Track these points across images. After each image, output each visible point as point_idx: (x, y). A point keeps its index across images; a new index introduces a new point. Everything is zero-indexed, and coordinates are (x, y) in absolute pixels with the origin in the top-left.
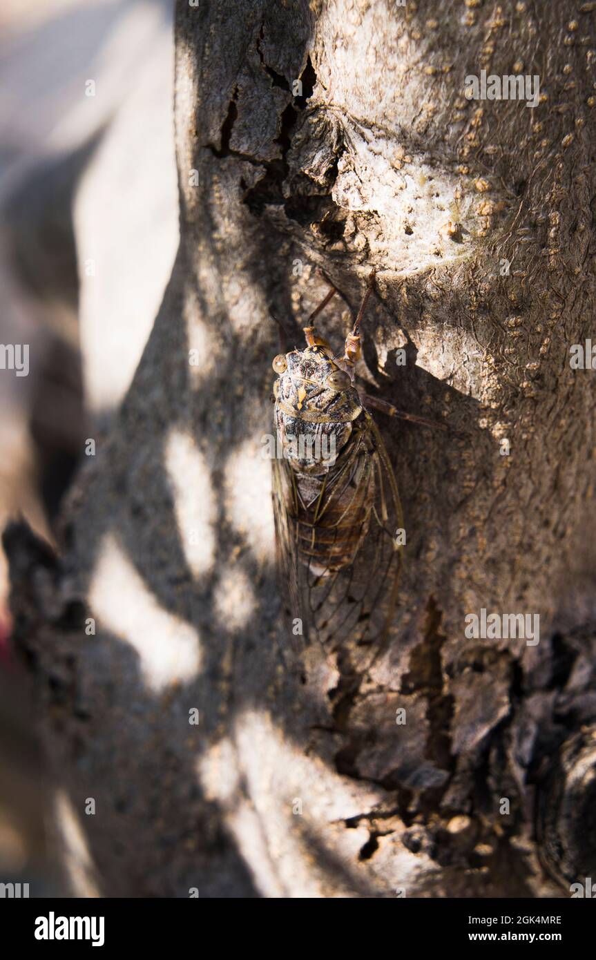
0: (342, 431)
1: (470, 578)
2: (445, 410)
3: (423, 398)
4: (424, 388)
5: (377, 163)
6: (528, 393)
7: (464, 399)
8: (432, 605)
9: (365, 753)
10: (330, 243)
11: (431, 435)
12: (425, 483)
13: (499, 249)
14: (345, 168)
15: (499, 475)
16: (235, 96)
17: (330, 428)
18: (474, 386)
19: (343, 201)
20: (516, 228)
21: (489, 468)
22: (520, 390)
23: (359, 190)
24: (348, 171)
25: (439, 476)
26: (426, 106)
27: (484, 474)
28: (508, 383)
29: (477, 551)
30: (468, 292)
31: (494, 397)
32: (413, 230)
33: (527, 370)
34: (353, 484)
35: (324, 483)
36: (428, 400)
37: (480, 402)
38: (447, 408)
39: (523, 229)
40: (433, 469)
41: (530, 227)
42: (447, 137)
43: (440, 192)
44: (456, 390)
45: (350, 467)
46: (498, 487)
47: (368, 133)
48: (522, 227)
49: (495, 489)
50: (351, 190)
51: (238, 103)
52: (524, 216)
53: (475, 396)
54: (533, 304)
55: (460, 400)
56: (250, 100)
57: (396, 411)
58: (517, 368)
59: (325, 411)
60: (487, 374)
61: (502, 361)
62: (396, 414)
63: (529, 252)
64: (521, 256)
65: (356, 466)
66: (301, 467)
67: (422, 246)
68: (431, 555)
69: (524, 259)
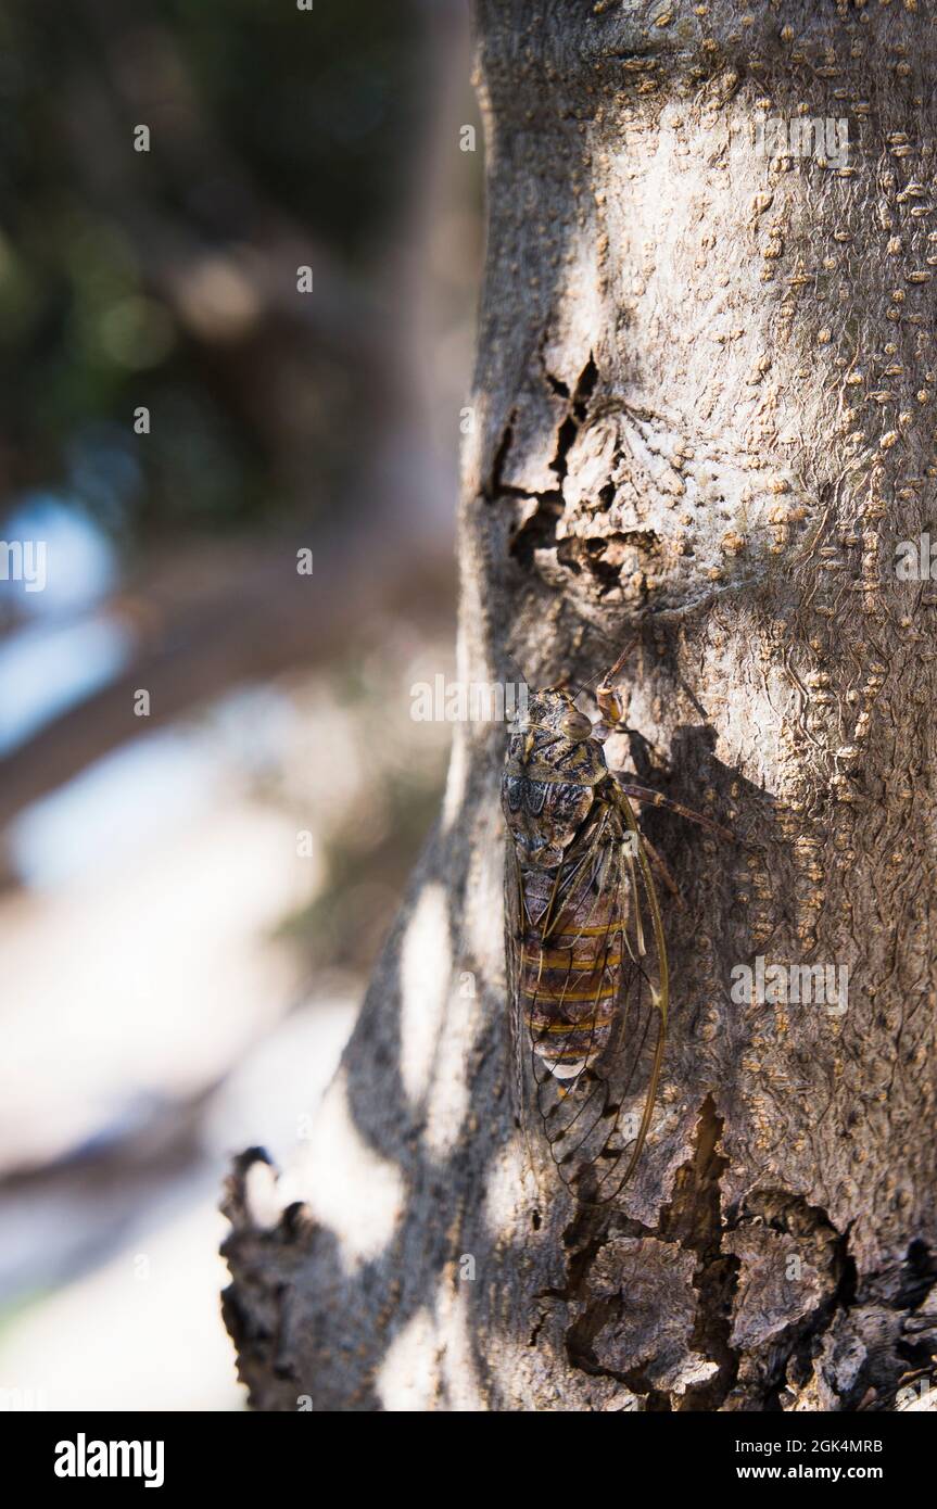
0: (578, 796)
1: (764, 1075)
2: (732, 809)
3: (705, 792)
4: (706, 778)
5: (655, 466)
6: (842, 795)
7: (755, 793)
8: (709, 1107)
9: (606, 1330)
10: (605, 592)
11: (714, 848)
12: (705, 922)
13: (796, 572)
14: (620, 478)
15: (806, 921)
16: (513, 420)
17: (563, 789)
18: (768, 774)
19: (616, 521)
20: (818, 545)
21: (791, 905)
22: (829, 787)
23: (635, 505)
24: (625, 482)
25: (723, 911)
26: (710, 382)
27: (785, 915)
28: (814, 774)
29: (775, 1034)
30: (758, 633)
31: (795, 794)
32: (694, 550)
33: (839, 757)
34: (595, 888)
35: (556, 883)
36: (710, 794)
37: (776, 798)
38: (734, 806)
39: (829, 549)
40: (716, 900)
41: (838, 547)
42: (734, 420)
43: (724, 494)
44: (745, 780)
45: (592, 858)
46: (804, 939)
47: (646, 427)
48: (827, 545)
49: (800, 941)
50: (625, 505)
51: (516, 427)
52: (830, 531)
53: (770, 790)
54: (843, 657)
55: (750, 794)
56: (529, 422)
57: (663, 798)
58: (826, 751)
59: (557, 766)
60: (784, 756)
61: (803, 739)
62: (663, 802)
63: (836, 581)
64: (826, 585)
65: (600, 859)
66: (526, 852)
67: (705, 571)
68: (711, 1030)
69: (830, 591)
